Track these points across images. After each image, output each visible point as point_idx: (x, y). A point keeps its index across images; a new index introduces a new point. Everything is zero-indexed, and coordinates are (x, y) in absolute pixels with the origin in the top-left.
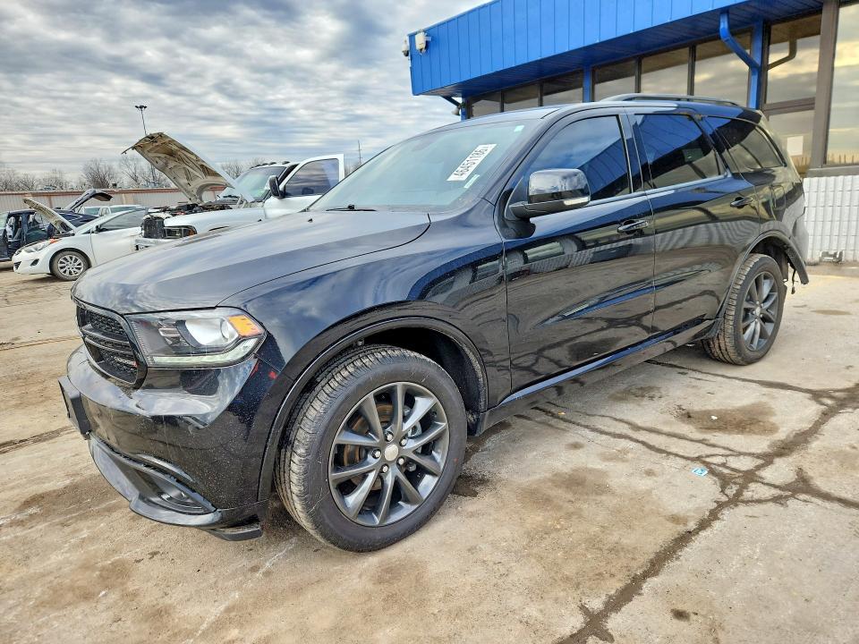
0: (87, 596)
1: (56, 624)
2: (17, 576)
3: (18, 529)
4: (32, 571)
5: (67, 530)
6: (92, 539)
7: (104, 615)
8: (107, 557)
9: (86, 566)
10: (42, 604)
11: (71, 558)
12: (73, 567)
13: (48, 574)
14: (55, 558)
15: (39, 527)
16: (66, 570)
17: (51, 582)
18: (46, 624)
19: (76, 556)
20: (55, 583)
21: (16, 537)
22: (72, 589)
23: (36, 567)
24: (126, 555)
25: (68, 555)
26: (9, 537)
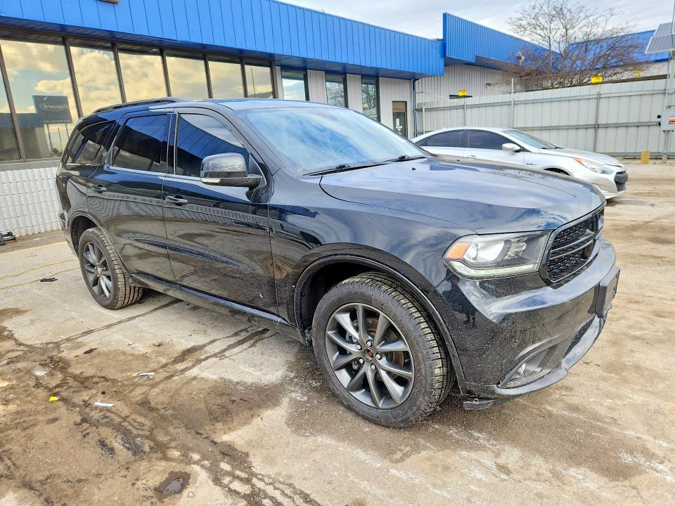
0: (637, 367)
1: (661, 366)
2: (668, 404)
3: (649, 446)
4: (658, 401)
5: (616, 415)
6: (607, 395)
7: (636, 355)
8: (610, 378)
9: (625, 381)
10: (663, 379)
11: (630, 392)
12: (633, 386)
13: (649, 392)
14: (638, 399)
15: (633, 433)
16: (638, 387)
17: (650, 386)
18: (664, 368)
19: (625, 391)
20: (649, 384)
21: (655, 438)
22: (642, 375)
23: (654, 402)
24: (600, 372)
25: (630, 395)
26: (661, 442)
